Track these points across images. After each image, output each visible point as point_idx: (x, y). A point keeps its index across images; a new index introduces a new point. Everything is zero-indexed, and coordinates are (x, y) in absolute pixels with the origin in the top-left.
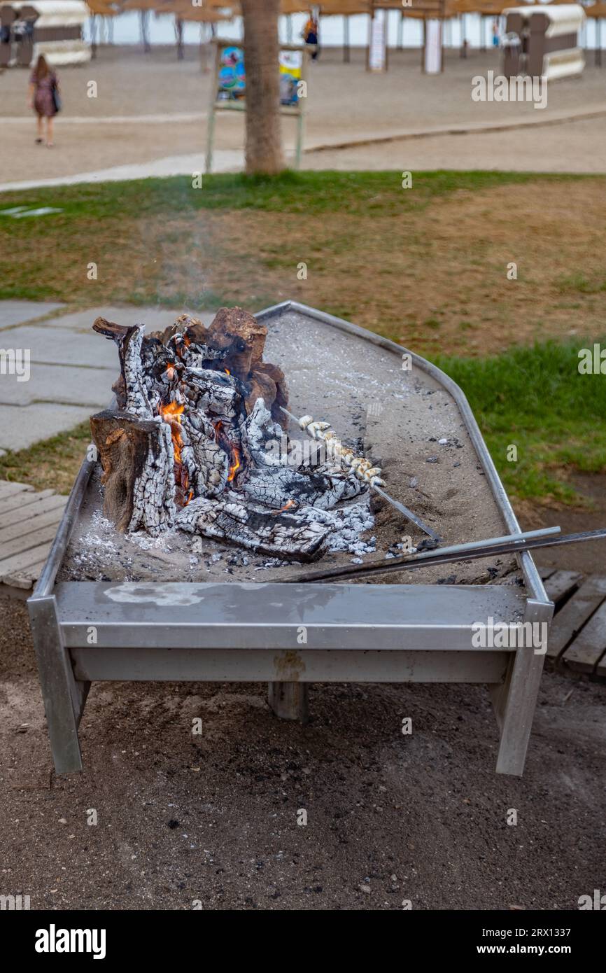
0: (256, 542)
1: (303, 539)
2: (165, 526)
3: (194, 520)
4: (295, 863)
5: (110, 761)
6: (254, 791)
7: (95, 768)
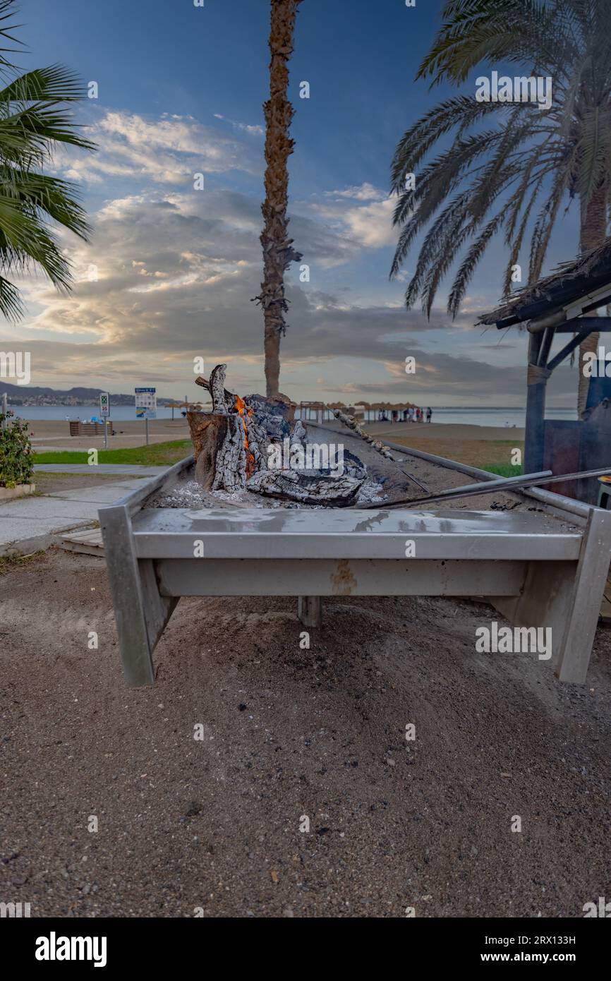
0: (306, 495)
1: (343, 488)
2: (238, 486)
3: (260, 482)
4: (334, 739)
5: (199, 658)
6: (297, 678)
7: (189, 663)
